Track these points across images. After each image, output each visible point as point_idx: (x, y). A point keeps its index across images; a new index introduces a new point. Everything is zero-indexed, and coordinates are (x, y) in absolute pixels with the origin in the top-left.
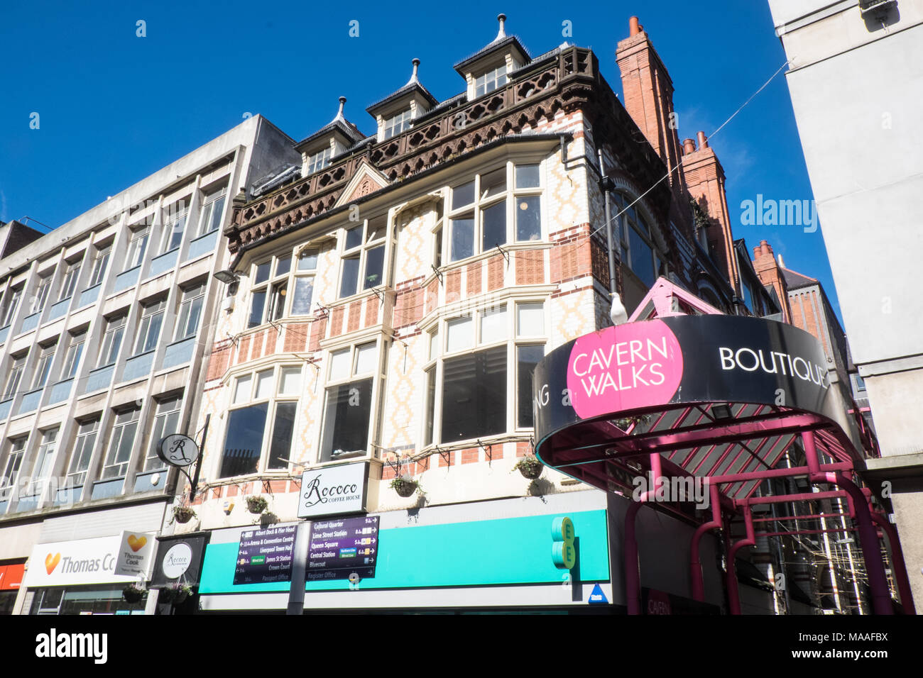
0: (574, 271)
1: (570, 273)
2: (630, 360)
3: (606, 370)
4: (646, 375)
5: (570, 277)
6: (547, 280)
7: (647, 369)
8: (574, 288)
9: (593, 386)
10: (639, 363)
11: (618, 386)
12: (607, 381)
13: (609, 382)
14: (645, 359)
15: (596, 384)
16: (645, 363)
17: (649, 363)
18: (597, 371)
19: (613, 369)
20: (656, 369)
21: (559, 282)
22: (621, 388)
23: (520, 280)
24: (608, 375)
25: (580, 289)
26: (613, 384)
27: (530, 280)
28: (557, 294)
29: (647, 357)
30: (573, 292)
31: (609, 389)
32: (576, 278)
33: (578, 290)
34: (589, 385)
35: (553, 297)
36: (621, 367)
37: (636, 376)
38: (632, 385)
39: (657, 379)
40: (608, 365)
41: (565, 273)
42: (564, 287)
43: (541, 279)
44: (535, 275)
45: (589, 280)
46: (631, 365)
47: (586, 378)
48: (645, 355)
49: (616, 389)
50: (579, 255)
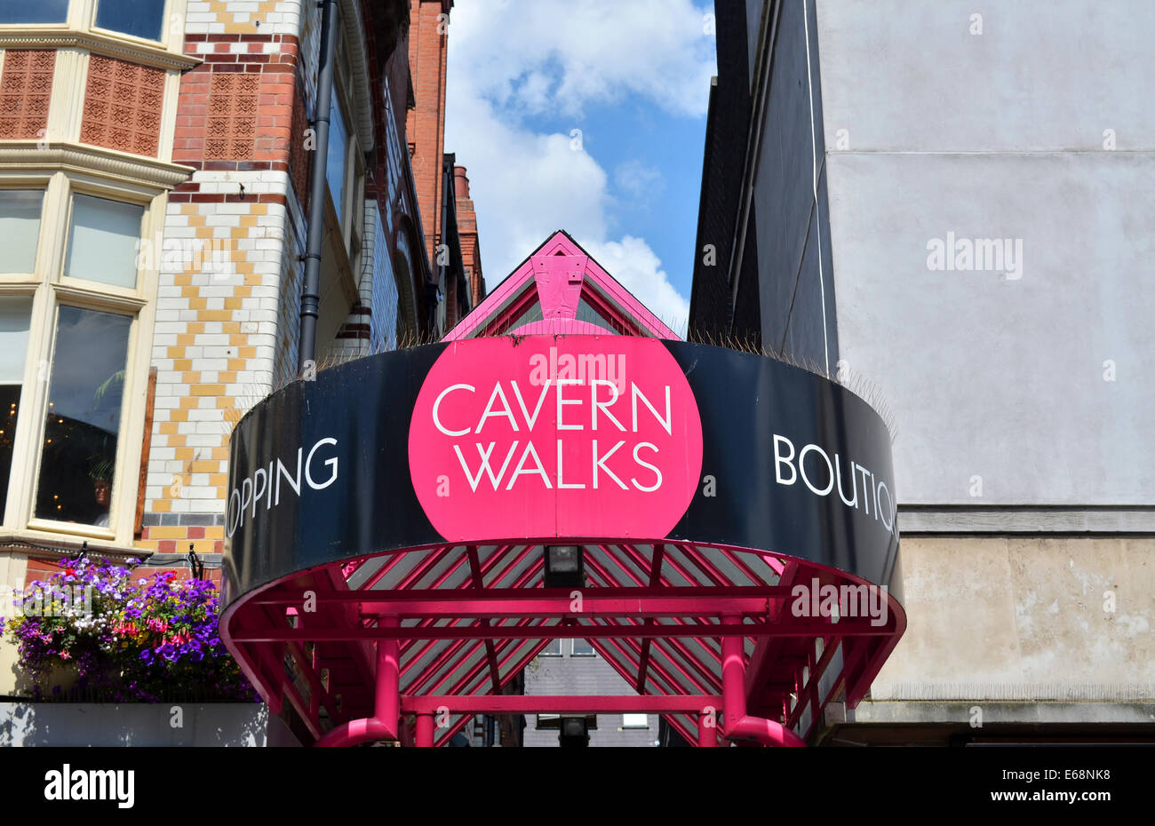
0: (243, 148)
1: (229, 148)
2: (588, 424)
3: (524, 436)
4: (622, 464)
5: (228, 158)
6: (165, 154)
7: (627, 450)
8: (236, 190)
9: (485, 465)
10: (607, 434)
11: (554, 480)
12: (526, 462)
13: (530, 463)
14: (622, 429)
15: (496, 463)
16: (621, 436)
17: (632, 439)
18: (498, 430)
19: (544, 436)
20: (644, 454)
21: (198, 166)
22: (561, 485)
23: (90, 131)
24: (530, 447)
25: (252, 198)
26: (541, 470)
27: (119, 138)
28: (186, 193)
29: (628, 424)
30: (231, 198)
31: (530, 484)
32: (243, 168)
33: (242, 197)
34: (474, 463)
35: (172, 199)
36: (564, 434)
37: (598, 463)
38: (589, 482)
39: (649, 478)
40: (531, 423)
41: (216, 147)
42: (208, 181)
43: (149, 144)
44: (135, 129)
45: (276, 181)
46: (588, 434)
47: (468, 444)
48: (624, 416)
49: (549, 485)
50: (260, 112)
